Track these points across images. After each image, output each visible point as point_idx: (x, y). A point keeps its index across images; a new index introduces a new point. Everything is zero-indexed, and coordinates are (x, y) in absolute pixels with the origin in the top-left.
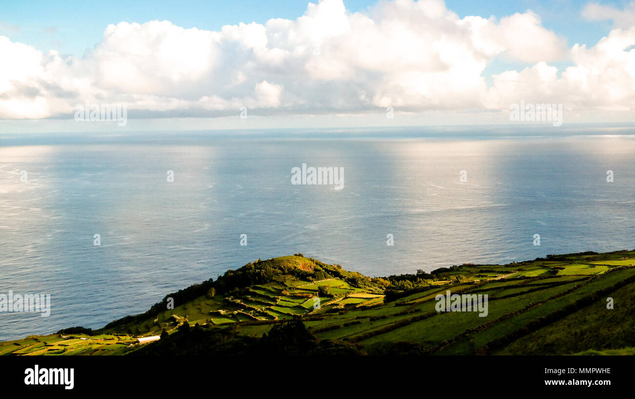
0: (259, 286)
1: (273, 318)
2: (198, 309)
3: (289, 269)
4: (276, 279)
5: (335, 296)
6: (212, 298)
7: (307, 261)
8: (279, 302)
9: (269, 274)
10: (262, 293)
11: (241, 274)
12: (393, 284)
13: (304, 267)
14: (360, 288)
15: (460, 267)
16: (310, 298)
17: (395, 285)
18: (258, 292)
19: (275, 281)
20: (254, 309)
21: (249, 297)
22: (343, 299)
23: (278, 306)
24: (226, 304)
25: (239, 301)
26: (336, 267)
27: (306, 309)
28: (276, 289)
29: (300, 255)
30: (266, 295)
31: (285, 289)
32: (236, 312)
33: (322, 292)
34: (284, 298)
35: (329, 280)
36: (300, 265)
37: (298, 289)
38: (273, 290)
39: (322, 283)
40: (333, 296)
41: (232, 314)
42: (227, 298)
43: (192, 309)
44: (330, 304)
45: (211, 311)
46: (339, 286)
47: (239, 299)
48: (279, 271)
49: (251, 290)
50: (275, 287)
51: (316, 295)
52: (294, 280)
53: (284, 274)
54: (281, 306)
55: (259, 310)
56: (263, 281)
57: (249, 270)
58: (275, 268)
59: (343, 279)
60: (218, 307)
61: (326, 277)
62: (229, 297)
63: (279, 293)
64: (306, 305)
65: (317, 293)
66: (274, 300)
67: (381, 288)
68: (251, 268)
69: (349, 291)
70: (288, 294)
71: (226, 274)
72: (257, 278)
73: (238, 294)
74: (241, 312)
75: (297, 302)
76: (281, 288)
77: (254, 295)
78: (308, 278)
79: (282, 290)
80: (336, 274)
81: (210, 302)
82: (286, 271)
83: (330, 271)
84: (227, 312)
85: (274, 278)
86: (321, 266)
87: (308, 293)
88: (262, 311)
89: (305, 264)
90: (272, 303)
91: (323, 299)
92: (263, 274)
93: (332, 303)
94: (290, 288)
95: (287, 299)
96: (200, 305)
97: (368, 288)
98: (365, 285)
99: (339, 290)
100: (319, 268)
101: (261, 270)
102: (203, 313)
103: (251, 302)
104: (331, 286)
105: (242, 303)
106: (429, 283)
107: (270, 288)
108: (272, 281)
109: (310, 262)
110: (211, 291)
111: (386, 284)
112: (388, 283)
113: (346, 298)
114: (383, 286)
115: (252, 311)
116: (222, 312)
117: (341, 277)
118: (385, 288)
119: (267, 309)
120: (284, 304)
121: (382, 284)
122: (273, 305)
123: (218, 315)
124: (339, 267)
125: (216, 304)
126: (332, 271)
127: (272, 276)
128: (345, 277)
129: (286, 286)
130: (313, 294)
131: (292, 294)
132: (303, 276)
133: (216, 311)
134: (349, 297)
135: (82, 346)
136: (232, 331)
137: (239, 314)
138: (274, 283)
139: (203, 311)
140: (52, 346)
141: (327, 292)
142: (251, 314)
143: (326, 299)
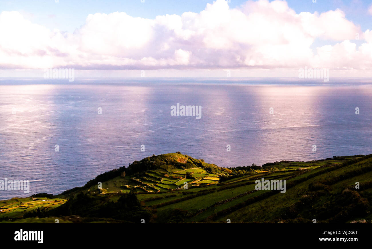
0: (152, 171)
1: (157, 190)
2: (115, 184)
3: (171, 161)
4: (162, 167)
5: (196, 178)
6: (124, 178)
7: (183, 157)
8: (162, 181)
9: (158, 164)
10: (153, 175)
11: (141, 163)
12: (234, 172)
13: (180, 160)
14: (213, 174)
15: (280, 162)
16: (181, 179)
17: (235, 172)
18: (150, 174)
19: (161, 168)
20: (146, 185)
21: (145, 177)
22: (201, 180)
23: (161, 183)
24: (131, 181)
25: (138, 180)
26: (200, 160)
27: (177, 186)
28: (161, 173)
29: (179, 153)
30: (155, 177)
31: (167, 173)
32: (136, 187)
33: (188, 176)
34: (165, 179)
35: (194, 168)
36: (178, 159)
37: (175, 173)
38: (160, 174)
39: (190, 170)
40: (195, 178)
41: (134, 188)
42: (132, 178)
43: (111, 184)
44: (192, 183)
45: (121, 186)
46: (200, 173)
47: (138, 178)
48: (164, 162)
49: (147, 174)
50: (161, 172)
51: (185, 177)
52: (173, 168)
53: (167, 164)
54: (163, 184)
55: (150, 186)
56: (154, 168)
57: (146, 161)
58: (162, 161)
59: (203, 168)
60: (126, 183)
61: (193, 167)
62: (133, 177)
63: (163, 176)
64: (178, 183)
65: (186, 176)
66: (159, 180)
67: (226, 174)
68: (148, 160)
69: (205, 175)
70: (168, 176)
71: (133, 163)
72: (150, 166)
73: (138, 176)
74: (139, 186)
75: (173, 182)
76: (164, 173)
77: (148, 176)
78: (181, 167)
79: (165, 174)
80: (200, 165)
81: (122, 180)
82: (169, 163)
83: (196, 163)
84: (131, 186)
85: (161, 167)
86: (191, 160)
87: (180, 176)
88: (151, 187)
89: (181, 158)
90: (158, 182)
91: (189, 180)
92: (154, 164)
93: (194, 183)
94: (169, 173)
95: (167, 180)
96: (115, 181)
97: (218, 174)
98: (216, 172)
99: (199, 175)
100: (190, 161)
101: (153, 161)
102: (117, 187)
103: (146, 181)
104: (195, 172)
105: (140, 181)
106: (257, 172)
107: (158, 173)
108: (160, 168)
109: (185, 157)
110: (123, 173)
111: (230, 172)
112: (231, 171)
113: (203, 180)
114: (227, 173)
115: (145, 187)
116: (128, 186)
117: (202, 167)
118: (228, 174)
119: (154, 185)
120: (165, 182)
121: (227, 172)
122: (158, 183)
123: (125, 188)
124: (203, 161)
125: (125, 182)
126: (198, 163)
127: (160, 165)
128: (205, 167)
129: (167, 171)
130: (183, 177)
131: (170, 176)
132: (179, 166)
133: (124, 186)
134: (204, 179)
135: (39, 205)
136: (107, 199)
137: (137, 188)
138: (160, 169)
139: (117, 185)
140: (24, 204)
141: (191, 176)
142: (144, 188)
143: (191, 180)
